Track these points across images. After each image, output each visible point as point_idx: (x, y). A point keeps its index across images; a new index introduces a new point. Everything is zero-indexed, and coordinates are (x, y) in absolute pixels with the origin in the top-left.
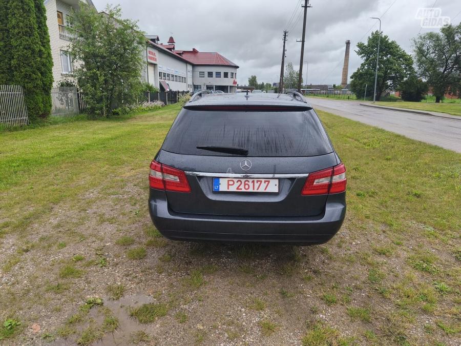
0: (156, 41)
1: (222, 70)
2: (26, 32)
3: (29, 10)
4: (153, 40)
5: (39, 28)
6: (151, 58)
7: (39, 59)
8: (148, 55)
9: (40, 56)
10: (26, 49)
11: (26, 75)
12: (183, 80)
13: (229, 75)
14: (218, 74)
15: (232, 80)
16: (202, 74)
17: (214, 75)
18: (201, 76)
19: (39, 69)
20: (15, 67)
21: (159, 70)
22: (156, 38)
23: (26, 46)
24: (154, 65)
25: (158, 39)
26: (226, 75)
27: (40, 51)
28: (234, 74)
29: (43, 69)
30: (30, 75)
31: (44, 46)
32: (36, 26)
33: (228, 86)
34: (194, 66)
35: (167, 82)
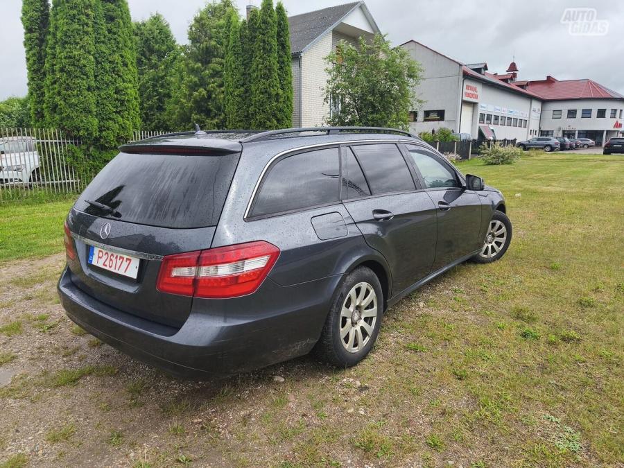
0: (483, 71)
1: (595, 107)
2: (265, 74)
3: (271, 49)
4: (478, 70)
5: (280, 68)
6: (468, 95)
7: (275, 104)
8: (465, 90)
9: (277, 101)
10: (263, 93)
11: (260, 122)
12: (522, 123)
13: (608, 114)
14: (587, 113)
15: (614, 121)
16: (557, 114)
17: (579, 114)
18: (555, 116)
19: (275, 116)
20: (252, 115)
21: (480, 110)
22: (482, 66)
23: (263, 91)
24: (474, 105)
25: (486, 68)
26: (601, 113)
27: (277, 94)
28: (618, 112)
29: (279, 116)
30: (265, 122)
31: (283, 89)
32: (276, 67)
33: (603, 131)
34: (544, 102)
35: (492, 127)
